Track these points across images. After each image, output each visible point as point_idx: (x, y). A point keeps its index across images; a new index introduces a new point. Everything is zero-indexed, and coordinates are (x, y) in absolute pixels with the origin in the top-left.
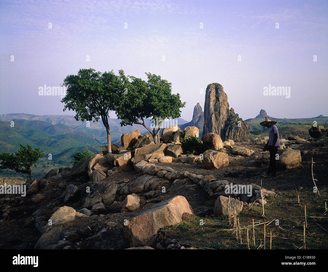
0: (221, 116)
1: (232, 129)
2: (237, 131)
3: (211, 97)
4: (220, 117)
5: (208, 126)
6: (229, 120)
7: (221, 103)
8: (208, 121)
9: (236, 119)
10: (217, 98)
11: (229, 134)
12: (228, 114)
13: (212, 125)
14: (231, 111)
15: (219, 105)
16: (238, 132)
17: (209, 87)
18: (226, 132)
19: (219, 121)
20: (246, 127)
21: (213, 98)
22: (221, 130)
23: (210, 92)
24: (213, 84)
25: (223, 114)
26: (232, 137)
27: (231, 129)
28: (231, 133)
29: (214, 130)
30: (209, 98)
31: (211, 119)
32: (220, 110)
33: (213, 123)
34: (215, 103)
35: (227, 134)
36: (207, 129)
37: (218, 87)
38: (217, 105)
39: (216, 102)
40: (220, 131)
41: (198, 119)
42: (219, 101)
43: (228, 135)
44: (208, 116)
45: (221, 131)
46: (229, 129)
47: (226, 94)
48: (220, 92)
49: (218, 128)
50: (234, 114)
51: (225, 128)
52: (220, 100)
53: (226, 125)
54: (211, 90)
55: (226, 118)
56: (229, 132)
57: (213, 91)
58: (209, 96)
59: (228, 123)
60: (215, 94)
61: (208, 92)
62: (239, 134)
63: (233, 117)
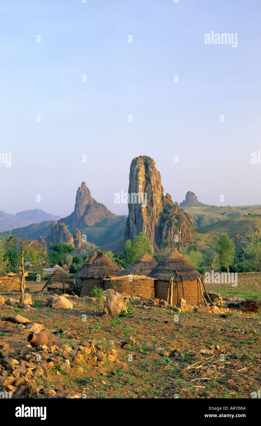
0: (155, 206)
1: (172, 225)
2: (178, 228)
3: (139, 178)
4: (154, 208)
5: (135, 222)
6: (165, 211)
7: (154, 186)
8: (135, 214)
9: (176, 211)
10: (148, 179)
11: (168, 232)
12: (163, 203)
13: (142, 221)
14: (167, 198)
15: (151, 190)
16: (180, 230)
17: (135, 162)
18: (164, 231)
19: (152, 213)
20: (191, 223)
21: (142, 179)
22: (156, 227)
23: (138, 170)
24: (140, 157)
25: (156, 203)
26: (172, 237)
27: (170, 225)
28: (171, 232)
29: (146, 227)
30: (137, 179)
31: (140, 212)
32: (152, 197)
33: (144, 218)
34: (145, 187)
35: (164, 234)
36: (135, 226)
37: (147, 162)
38: (148, 189)
39: (146, 185)
40: (153, 228)
41: (84, 210)
42: (150, 183)
43: (167, 234)
44: (135, 208)
45: (155, 229)
46: (168, 225)
47: (159, 172)
48: (151, 170)
49: (151, 224)
50: (171, 203)
51: (161, 224)
52: (152, 181)
53: (163, 220)
54: (139, 166)
55: (161, 209)
56: (168, 229)
57: (142, 169)
58: (137, 176)
59: (165, 217)
60: (144, 173)
61: (134, 170)
62: (182, 233)
63: (171, 208)
